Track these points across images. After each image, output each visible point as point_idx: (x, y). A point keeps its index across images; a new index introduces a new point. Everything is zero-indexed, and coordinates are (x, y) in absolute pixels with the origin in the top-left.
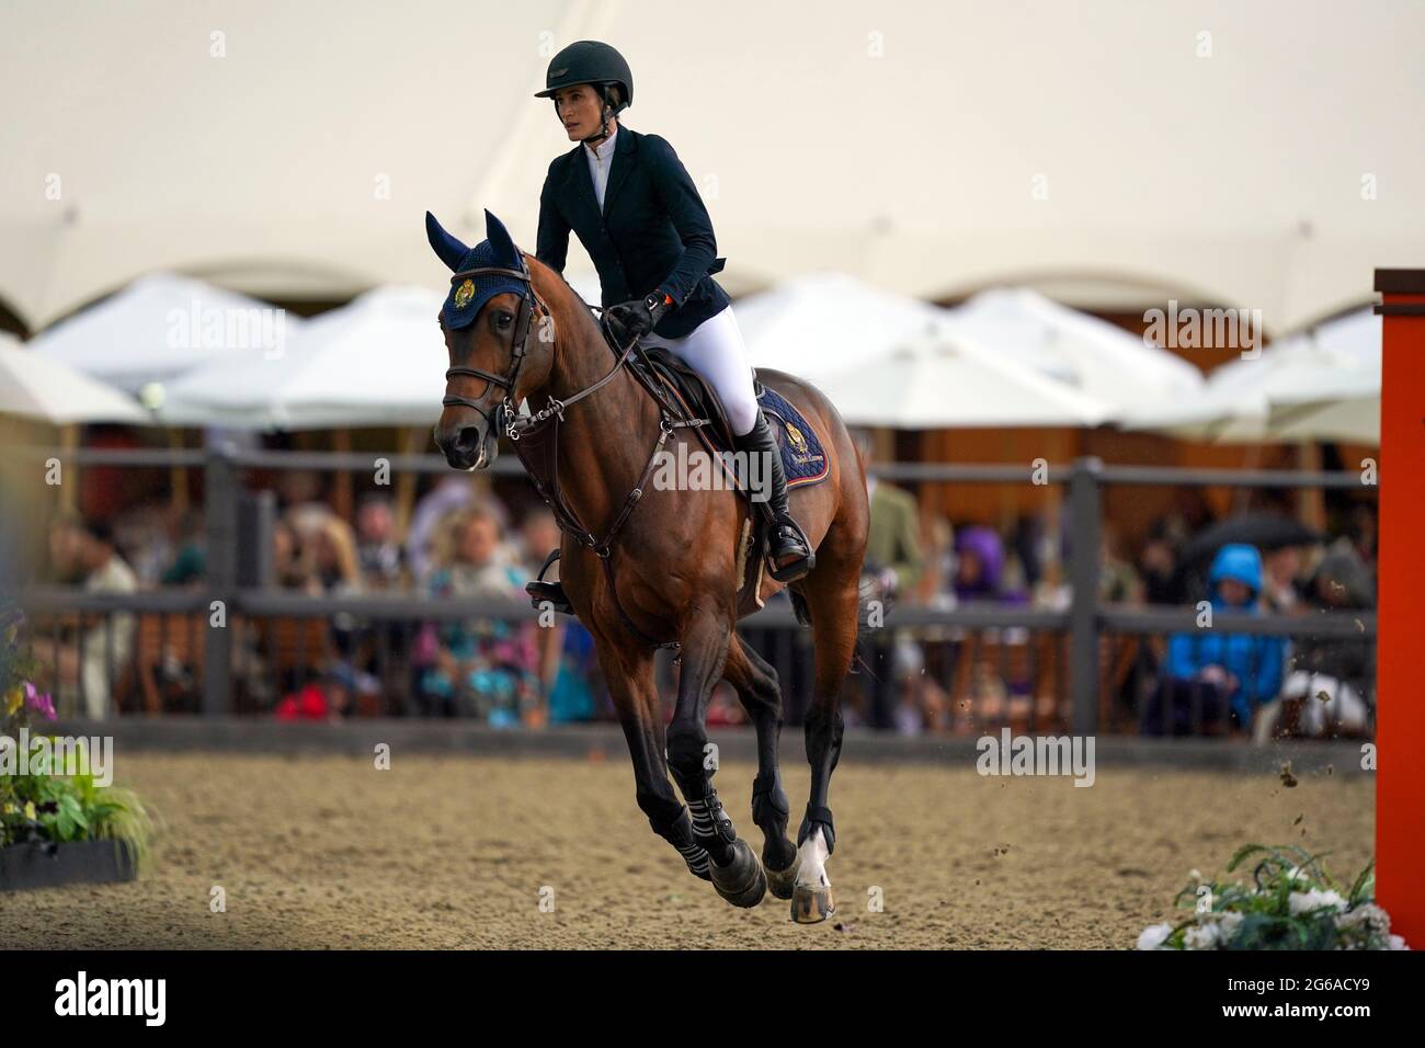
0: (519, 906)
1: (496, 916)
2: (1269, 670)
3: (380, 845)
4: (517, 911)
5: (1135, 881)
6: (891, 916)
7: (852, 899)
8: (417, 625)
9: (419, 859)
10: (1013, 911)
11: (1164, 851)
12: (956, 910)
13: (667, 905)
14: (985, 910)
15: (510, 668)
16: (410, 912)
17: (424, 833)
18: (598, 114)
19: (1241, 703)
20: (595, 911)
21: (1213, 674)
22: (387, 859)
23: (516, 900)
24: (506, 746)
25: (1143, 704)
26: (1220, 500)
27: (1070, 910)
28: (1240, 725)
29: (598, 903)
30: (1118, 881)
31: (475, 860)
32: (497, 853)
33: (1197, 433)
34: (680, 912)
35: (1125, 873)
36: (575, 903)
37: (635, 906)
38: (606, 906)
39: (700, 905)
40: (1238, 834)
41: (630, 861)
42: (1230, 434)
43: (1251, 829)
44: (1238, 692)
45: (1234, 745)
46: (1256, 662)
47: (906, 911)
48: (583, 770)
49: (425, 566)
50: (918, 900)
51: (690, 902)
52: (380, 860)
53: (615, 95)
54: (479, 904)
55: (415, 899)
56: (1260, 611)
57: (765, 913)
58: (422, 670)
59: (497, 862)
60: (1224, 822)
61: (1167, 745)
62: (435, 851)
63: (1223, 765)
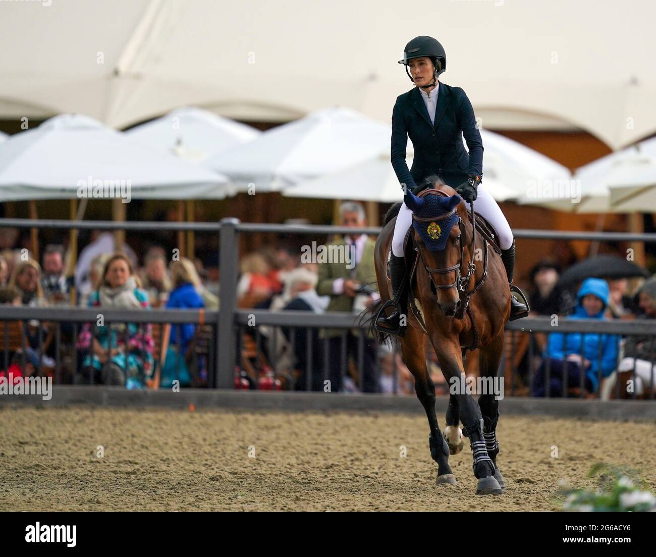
0: (142, 502)
1: (128, 507)
2: (610, 354)
3: (56, 462)
4: (141, 504)
5: (526, 486)
6: (374, 507)
7: (351, 497)
8: (80, 324)
9: (80, 472)
10: (450, 505)
11: (546, 467)
12: (415, 504)
13: (235, 500)
14: (433, 504)
15: (136, 352)
16: (74, 505)
17: (83, 455)
18: (431, 74)
19: (592, 376)
20: (190, 504)
21: (575, 358)
22: (60, 471)
23: (140, 497)
24: (135, 401)
25: (531, 377)
26: (580, 249)
27: (486, 504)
28: (592, 389)
29: (192, 500)
30: (516, 486)
31: (115, 472)
32: (129, 469)
33: (567, 208)
34: (243, 505)
35: (520, 481)
36: (177, 499)
37: (215, 501)
38: (197, 501)
39: (256, 500)
40: (591, 456)
41: (212, 473)
42: (586, 208)
43: (598, 454)
44: (590, 368)
45: (589, 402)
46: (602, 350)
47: (383, 505)
48: (184, 416)
49: (87, 289)
50: (391, 498)
51: (249, 499)
52: (56, 472)
53: (440, 64)
54: (117, 500)
55: (77, 497)
56: (606, 318)
57: (296, 505)
58: (82, 354)
59: (128, 473)
60: (580, 450)
61: (547, 401)
62: (89, 467)
63: (581, 414)
